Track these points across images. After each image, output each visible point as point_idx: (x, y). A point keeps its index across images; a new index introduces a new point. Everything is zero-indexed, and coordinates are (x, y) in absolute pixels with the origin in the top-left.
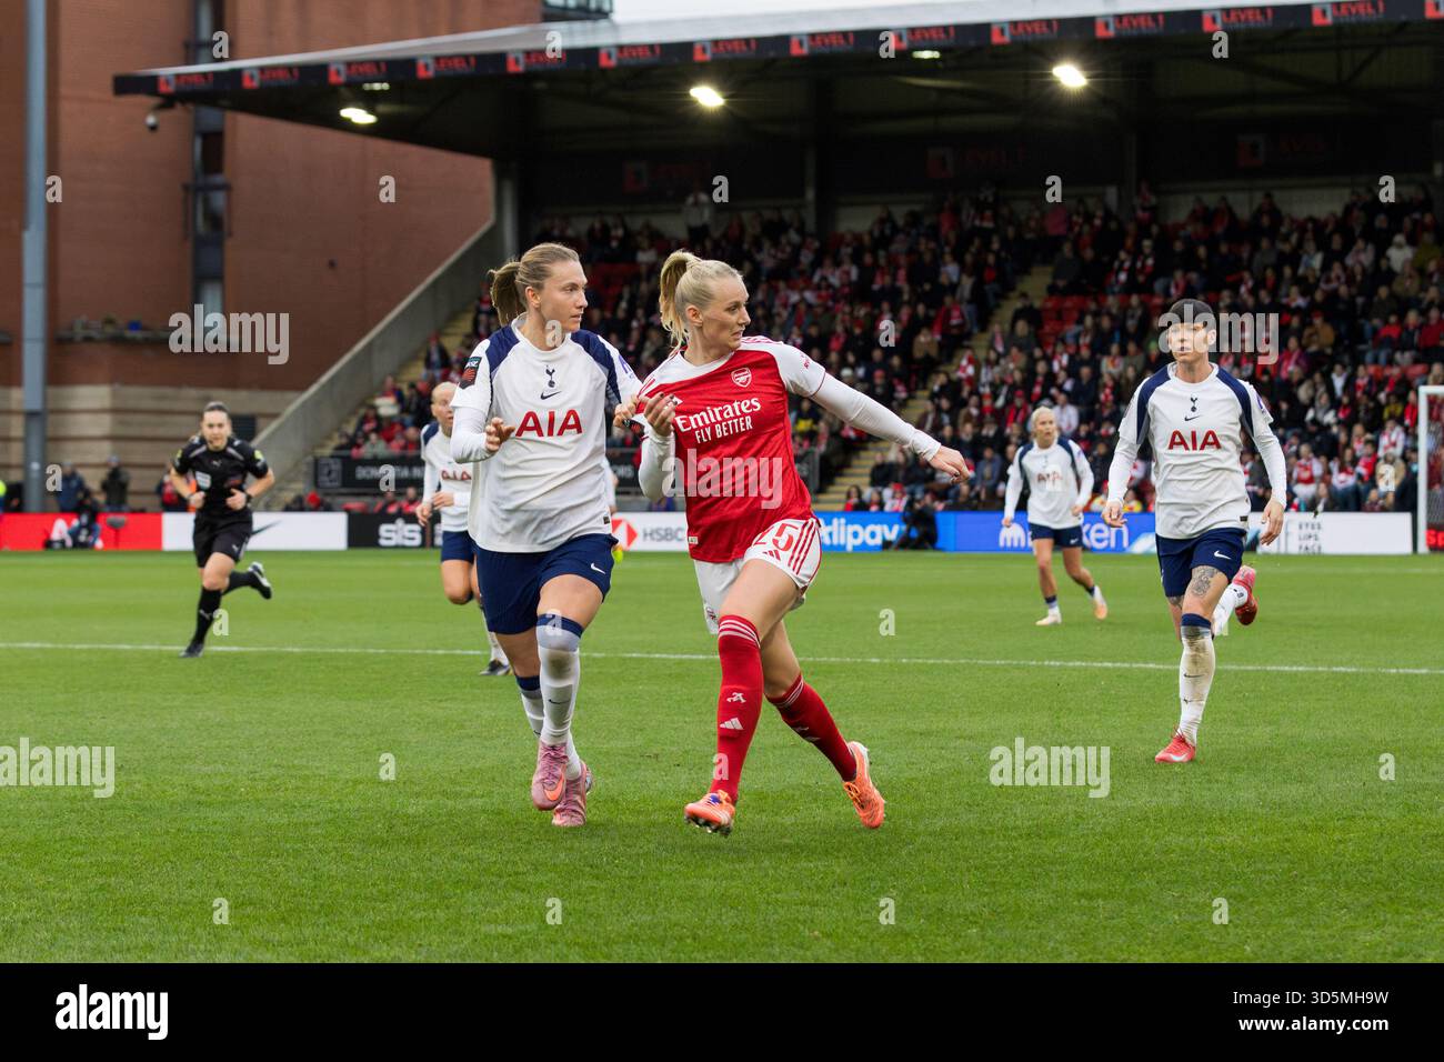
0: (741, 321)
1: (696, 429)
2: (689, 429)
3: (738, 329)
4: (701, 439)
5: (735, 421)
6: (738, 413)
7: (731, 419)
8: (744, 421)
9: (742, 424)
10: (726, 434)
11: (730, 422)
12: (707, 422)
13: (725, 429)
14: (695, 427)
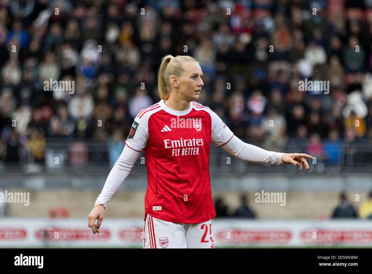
0: (199, 84)
1: (173, 148)
2: (170, 147)
3: (197, 88)
4: (174, 154)
5: (192, 149)
6: (194, 145)
7: (191, 147)
8: (196, 150)
9: (194, 151)
10: (186, 154)
11: (189, 149)
12: (180, 146)
13: (186, 152)
14: (173, 147)
